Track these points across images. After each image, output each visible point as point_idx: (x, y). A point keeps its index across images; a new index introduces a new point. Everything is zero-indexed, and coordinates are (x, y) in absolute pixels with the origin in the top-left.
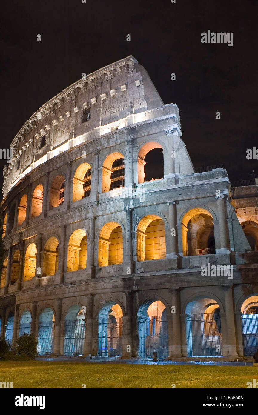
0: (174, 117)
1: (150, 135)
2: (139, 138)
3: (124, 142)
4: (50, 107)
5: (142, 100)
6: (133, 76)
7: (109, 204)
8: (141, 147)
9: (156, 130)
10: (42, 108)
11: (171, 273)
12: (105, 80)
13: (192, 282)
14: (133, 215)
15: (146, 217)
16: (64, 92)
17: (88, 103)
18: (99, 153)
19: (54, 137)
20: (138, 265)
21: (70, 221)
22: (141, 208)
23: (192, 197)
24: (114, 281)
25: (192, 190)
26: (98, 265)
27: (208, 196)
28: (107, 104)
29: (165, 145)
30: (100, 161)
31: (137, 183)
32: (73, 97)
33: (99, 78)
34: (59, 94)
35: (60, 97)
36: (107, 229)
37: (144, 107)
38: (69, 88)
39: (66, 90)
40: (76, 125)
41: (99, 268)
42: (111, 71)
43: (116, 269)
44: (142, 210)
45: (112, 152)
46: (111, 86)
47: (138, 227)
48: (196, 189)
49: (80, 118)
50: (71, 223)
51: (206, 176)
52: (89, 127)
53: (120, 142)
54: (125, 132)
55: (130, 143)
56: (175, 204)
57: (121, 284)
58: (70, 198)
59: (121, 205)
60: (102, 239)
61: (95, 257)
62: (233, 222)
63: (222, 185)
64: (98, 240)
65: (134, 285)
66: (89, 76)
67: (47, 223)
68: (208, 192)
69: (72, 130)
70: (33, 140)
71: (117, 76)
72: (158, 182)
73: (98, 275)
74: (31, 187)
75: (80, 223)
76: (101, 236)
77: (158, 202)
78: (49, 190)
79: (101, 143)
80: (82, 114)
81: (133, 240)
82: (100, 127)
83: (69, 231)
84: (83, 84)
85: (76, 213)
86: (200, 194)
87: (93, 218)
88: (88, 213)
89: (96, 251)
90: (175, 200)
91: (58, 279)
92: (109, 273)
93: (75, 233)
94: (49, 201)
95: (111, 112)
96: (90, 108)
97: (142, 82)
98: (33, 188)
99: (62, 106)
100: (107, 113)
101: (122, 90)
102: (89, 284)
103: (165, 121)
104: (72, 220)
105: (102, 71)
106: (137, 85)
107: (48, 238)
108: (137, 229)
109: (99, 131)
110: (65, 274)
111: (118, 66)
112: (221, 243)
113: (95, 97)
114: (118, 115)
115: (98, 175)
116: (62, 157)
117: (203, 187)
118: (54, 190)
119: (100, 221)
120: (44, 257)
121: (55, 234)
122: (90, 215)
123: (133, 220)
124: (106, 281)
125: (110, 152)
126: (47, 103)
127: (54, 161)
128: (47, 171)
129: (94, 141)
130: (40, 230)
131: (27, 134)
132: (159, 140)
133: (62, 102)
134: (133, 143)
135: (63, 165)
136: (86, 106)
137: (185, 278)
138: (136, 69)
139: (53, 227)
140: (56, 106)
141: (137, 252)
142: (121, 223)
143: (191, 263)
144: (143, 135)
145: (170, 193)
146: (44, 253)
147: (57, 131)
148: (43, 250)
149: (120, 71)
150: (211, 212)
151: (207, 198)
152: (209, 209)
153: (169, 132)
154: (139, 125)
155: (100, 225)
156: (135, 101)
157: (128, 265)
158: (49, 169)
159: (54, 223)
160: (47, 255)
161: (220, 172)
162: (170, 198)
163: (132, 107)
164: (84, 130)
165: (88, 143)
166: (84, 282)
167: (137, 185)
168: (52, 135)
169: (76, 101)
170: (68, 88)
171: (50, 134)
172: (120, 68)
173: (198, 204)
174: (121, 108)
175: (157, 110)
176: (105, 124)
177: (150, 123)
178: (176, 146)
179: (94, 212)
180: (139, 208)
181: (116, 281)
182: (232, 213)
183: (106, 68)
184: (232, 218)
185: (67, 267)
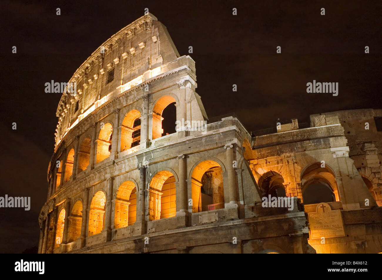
0: (186, 69)
1: (164, 89)
2: (154, 93)
3: (141, 99)
4: (83, 72)
5: (159, 55)
6: (151, 33)
7: (125, 163)
8: (156, 102)
9: (169, 83)
10: (76, 73)
11: (178, 232)
12: (127, 39)
13: (199, 241)
14: (146, 172)
15: (158, 173)
16: (93, 55)
17: (112, 64)
18: (119, 112)
19: (85, 100)
20: (150, 225)
21: (92, 183)
22: (154, 165)
23: (201, 149)
24: (126, 243)
25: (201, 142)
26: (114, 227)
27: (216, 147)
28: (128, 62)
29: (178, 98)
30: (120, 120)
31: (151, 139)
32: (101, 60)
33: (121, 38)
34: (89, 58)
35: (90, 61)
36: (125, 189)
37: (159, 62)
38: (97, 51)
39: (94, 53)
40: (102, 87)
41: (115, 230)
42: (132, 30)
43: (129, 230)
44: (155, 167)
45: (130, 110)
46: (132, 44)
47: (151, 185)
48: (204, 140)
49: (105, 79)
50: (93, 186)
51: (216, 126)
52: (112, 88)
53: (137, 99)
54: (141, 89)
55: (146, 99)
56: (185, 158)
57: (132, 246)
58: (94, 160)
59: (134, 163)
60: (119, 200)
61: (112, 219)
62: (242, 172)
63: (230, 134)
64: (115, 201)
65: (145, 246)
66: (113, 37)
67: (73, 187)
68: (217, 143)
69: (99, 92)
70: (69, 105)
71: (137, 35)
72: (171, 137)
73: (114, 238)
74: (66, 152)
75: (100, 184)
76: (118, 197)
77: (169, 157)
78: (78, 154)
79: (121, 102)
80: (107, 76)
81: (146, 199)
82: (121, 86)
83: (91, 193)
84: (109, 46)
85: (96, 175)
86: (208, 145)
87: (111, 179)
88: (107, 173)
89: (113, 213)
90: (185, 154)
91: (79, 244)
92: (123, 235)
93: (96, 195)
94: (78, 165)
95: (131, 70)
96: (114, 68)
97: (159, 37)
98: (67, 152)
99: (92, 69)
100: (128, 72)
101: (141, 48)
102: (104, 248)
103: (178, 73)
104: (93, 182)
105: (124, 31)
106: (154, 41)
107: (75, 203)
108: (150, 187)
109: (120, 91)
110: (86, 238)
111: (138, 24)
112: (230, 196)
113: (118, 57)
114: (137, 72)
115: (118, 134)
116: (89, 119)
117: (212, 138)
118: (83, 153)
119: (117, 181)
120: (71, 222)
121: (80, 197)
122: (108, 176)
123: (146, 177)
124: (119, 244)
125: (128, 110)
126: (80, 68)
127: (82, 125)
128: (77, 135)
129: (114, 100)
130: (68, 195)
131: (67, 101)
132: (172, 94)
133: (92, 65)
134: (149, 99)
135: (90, 127)
136: (110, 67)
137: (193, 236)
138: (154, 26)
139: (78, 190)
140: (87, 70)
141: (150, 211)
142: (136, 181)
143: (200, 220)
144: (157, 90)
145: (180, 147)
146: (71, 218)
147: (87, 95)
148: (71, 215)
149: (140, 29)
150: (221, 164)
151: (217, 149)
152: (218, 161)
153: (181, 84)
154: (153, 80)
155: (117, 186)
156: (152, 57)
157: (139, 226)
158: (79, 133)
159: (79, 187)
160: (74, 220)
161: (230, 121)
162: (179, 152)
163: (149, 64)
164: (108, 91)
165: (109, 103)
166: (99, 246)
167: (151, 141)
168: (83, 99)
169: (103, 63)
170: (95, 51)
171: (82, 98)
172: (140, 27)
173: (208, 156)
174: (140, 65)
175: (172, 64)
176: (125, 83)
177: (164, 77)
178: (188, 98)
179: (111, 172)
180: (152, 164)
181: (128, 243)
182: (242, 163)
183: (127, 27)
184: (241, 169)
185: (89, 231)
